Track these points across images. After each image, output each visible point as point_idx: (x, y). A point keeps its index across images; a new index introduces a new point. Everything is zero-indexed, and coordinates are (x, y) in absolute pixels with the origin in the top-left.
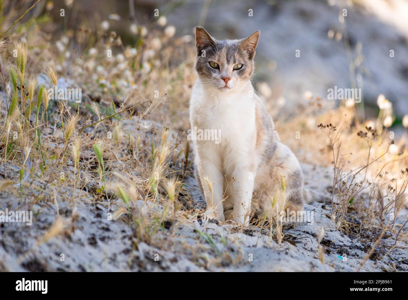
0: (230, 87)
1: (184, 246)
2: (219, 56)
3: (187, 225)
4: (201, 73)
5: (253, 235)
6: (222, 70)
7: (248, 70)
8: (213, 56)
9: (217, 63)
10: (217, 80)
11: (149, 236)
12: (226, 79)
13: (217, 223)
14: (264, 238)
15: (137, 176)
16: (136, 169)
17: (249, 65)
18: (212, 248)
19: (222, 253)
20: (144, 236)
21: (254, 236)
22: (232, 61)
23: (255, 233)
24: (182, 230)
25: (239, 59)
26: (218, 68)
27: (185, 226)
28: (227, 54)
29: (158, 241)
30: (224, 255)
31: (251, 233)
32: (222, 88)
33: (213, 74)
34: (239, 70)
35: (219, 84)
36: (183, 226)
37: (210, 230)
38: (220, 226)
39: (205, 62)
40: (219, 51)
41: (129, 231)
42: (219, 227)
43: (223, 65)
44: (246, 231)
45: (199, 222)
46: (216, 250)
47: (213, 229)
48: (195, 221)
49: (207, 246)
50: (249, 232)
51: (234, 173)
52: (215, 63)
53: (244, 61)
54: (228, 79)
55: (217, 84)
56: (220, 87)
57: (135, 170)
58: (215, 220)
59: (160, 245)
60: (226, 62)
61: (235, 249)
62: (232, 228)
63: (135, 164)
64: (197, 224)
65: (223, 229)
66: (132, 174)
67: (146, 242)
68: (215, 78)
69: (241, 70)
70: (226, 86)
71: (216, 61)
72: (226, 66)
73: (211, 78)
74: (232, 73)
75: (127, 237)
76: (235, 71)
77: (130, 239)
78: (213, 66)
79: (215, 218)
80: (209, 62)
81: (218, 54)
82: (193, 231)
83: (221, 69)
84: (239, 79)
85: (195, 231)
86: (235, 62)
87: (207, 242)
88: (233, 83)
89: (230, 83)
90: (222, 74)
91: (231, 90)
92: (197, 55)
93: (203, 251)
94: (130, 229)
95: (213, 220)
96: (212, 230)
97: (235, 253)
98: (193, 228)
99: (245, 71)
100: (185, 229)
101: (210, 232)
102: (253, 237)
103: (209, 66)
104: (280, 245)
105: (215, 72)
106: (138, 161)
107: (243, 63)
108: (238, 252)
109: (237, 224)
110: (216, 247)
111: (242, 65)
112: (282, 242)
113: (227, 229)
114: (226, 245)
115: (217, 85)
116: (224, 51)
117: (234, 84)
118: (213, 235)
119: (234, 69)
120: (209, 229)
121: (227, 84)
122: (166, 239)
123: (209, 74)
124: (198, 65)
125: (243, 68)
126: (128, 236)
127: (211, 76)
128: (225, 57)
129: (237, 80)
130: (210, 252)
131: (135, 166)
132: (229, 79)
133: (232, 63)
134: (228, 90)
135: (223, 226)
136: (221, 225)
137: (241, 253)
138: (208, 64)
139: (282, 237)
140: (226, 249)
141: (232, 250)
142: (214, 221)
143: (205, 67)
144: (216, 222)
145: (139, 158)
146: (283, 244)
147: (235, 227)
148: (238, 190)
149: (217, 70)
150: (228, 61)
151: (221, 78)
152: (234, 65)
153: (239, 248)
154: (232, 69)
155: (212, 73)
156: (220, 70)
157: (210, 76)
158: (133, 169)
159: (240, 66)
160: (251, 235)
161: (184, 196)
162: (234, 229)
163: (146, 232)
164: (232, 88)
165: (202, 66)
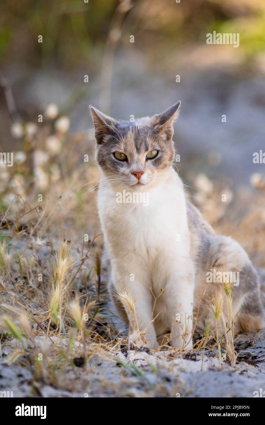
0: (144, 184)
1: (103, 384)
2: (126, 144)
3: (107, 358)
4: (104, 167)
5: (197, 359)
6: (131, 162)
7: (166, 157)
8: (116, 145)
9: (124, 153)
10: (127, 175)
11: (54, 377)
12: (137, 174)
13: (148, 351)
14: (212, 361)
15: (37, 307)
16: (34, 300)
17: (168, 150)
18: (141, 381)
19: (155, 385)
20: (48, 378)
21: (199, 360)
22: (143, 148)
23: (199, 356)
24: (102, 365)
25: (153, 144)
26: (126, 160)
27: (105, 360)
28: (136, 140)
29: (68, 382)
30: (158, 387)
31: (194, 357)
32: (135, 185)
33: (121, 168)
34: (154, 159)
35: (130, 181)
36: (102, 360)
37: (139, 361)
38: (151, 354)
39: (108, 154)
40: (124, 137)
41: (28, 374)
42: (151, 357)
43: (132, 155)
44: (186, 355)
45: (123, 353)
46: (146, 382)
47: (143, 360)
48: (118, 353)
49: (134, 380)
50: (191, 356)
51: (168, 286)
52: (121, 153)
53: (160, 147)
54: (140, 174)
55: (127, 181)
56: (132, 185)
57: (32, 301)
58: (145, 348)
59: (70, 387)
60: (136, 151)
61: (172, 378)
62: (169, 354)
63: (33, 293)
64: (121, 356)
65: (156, 358)
66: (29, 307)
67: (52, 385)
68: (123, 174)
69: (157, 159)
70: (139, 183)
71: (122, 151)
72: (136, 156)
73: (118, 174)
74: (145, 165)
75: (26, 382)
76: (150, 162)
77: (30, 383)
78: (119, 158)
79: (145, 346)
80: (114, 154)
81: (123, 141)
82: (116, 365)
83: (129, 161)
84: (156, 171)
85: (119, 365)
86: (147, 149)
87: (134, 375)
88: (148, 177)
89: (144, 178)
90: (132, 168)
91: (147, 186)
92: (97, 144)
93: (129, 386)
94: (29, 373)
95: (141, 347)
96: (141, 360)
97: (172, 383)
98: (115, 362)
99: (163, 159)
100: (105, 365)
101: (138, 364)
102: (196, 362)
103: (114, 158)
104: (235, 367)
105: (122, 166)
106: (36, 289)
107: (158, 148)
108: (176, 381)
109: (175, 349)
110: (146, 379)
111: (158, 152)
112: (237, 363)
113: (161, 356)
114: (159, 374)
115: (127, 183)
116: (131, 136)
117: (149, 179)
118: (142, 366)
119: (147, 159)
120: (137, 360)
121: (140, 180)
122: (78, 378)
123: (114, 169)
124: (99, 157)
125: (159, 156)
126: (26, 380)
127: (118, 171)
128: (134, 145)
129: (153, 172)
130: (138, 385)
131: (32, 296)
132: (142, 173)
133: (144, 151)
134: (142, 188)
135: (156, 353)
136: (153, 353)
137: (181, 382)
138: (112, 156)
139: (235, 357)
140: (159, 380)
141: (168, 380)
142: (142, 349)
143: (109, 160)
144: (146, 350)
145: (37, 285)
146: (238, 366)
147: (172, 353)
148: (175, 307)
149: (125, 163)
150: (138, 150)
151: (132, 173)
152: (146, 153)
153: (178, 376)
154: (144, 159)
155: (119, 167)
156: (128, 163)
157: (116, 172)
158: (30, 299)
159: (155, 153)
160: (195, 360)
161: (102, 326)
162: (170, 355)
163: (50, 373)
164: (147, 183)
165: (104, 158)
